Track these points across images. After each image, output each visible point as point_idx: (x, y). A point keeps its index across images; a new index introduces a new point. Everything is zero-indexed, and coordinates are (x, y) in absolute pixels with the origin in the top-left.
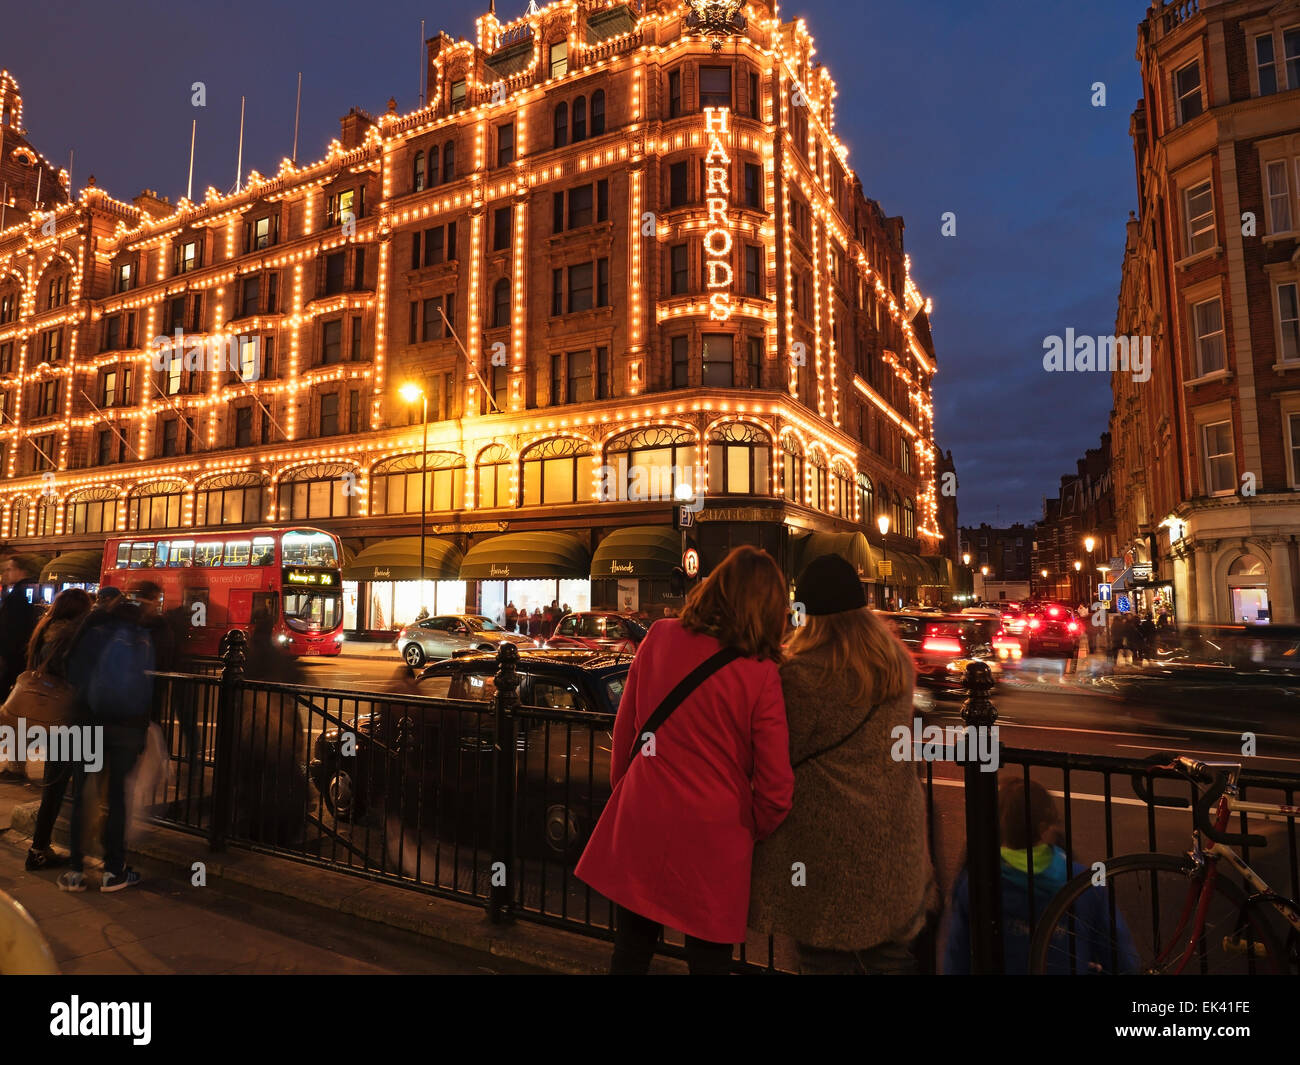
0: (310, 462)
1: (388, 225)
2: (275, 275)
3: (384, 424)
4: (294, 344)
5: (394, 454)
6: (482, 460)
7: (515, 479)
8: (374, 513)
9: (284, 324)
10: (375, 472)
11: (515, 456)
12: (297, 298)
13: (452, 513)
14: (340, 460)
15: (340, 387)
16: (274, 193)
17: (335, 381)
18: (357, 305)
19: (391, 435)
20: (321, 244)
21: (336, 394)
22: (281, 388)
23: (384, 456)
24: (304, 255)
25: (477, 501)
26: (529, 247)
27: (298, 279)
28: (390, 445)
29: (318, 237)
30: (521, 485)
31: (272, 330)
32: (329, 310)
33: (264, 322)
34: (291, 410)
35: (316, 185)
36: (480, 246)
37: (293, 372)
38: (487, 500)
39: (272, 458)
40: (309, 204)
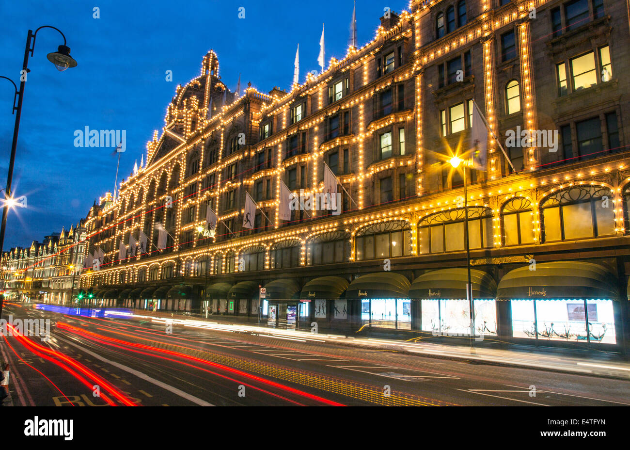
0: (375, 222)
1: (420, 64)
2: (347, 112)
3: (426, 192)
4: (361, 151)
5: (434, 211)
6: (505, 211)
7: (537, 222)
8: (421, 253)
9: (354, 140)
10: (420, 225)
11: (535, 204)
12: (361, 124)
13: (484, 250)
14: (396, 219)
15: (393, 173)
16: (345, 67)
17: (389, 169)
18: (401, 120)
19: (431, 199)
20: (375, 87)
21: (390, 177)
22: (354, 179)
23: (427, 214)
24: (365, 97)
25: (503, 240)
26: (533, 53)
27: (361, 112)
28: (431, 206)
29: (373, 84)
30: (542, 226)
31: (347, 145)
32: (382, 126)
33: (342, 141)
34: (361, 192)
35: (370, 56)
36: (491, 61)
37: (361, 168)
38: (512, 239)
39: (351, 221)
40: (366, 68)
